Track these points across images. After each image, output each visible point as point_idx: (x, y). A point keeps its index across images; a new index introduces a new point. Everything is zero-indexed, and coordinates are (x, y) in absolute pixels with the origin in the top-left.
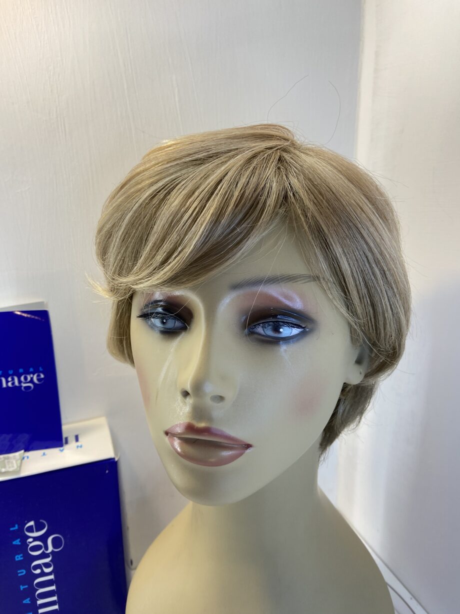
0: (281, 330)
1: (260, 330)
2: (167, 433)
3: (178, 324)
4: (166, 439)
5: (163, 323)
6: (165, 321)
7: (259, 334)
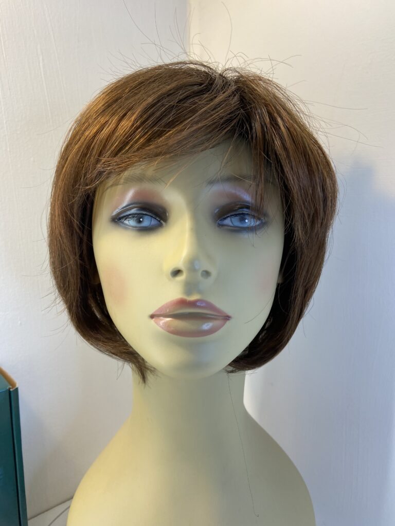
1: (228, 222)
3: (154, 222)
4: (152, 321)
5: (140, 222)
6: (141, 220)
7: (229, 226)
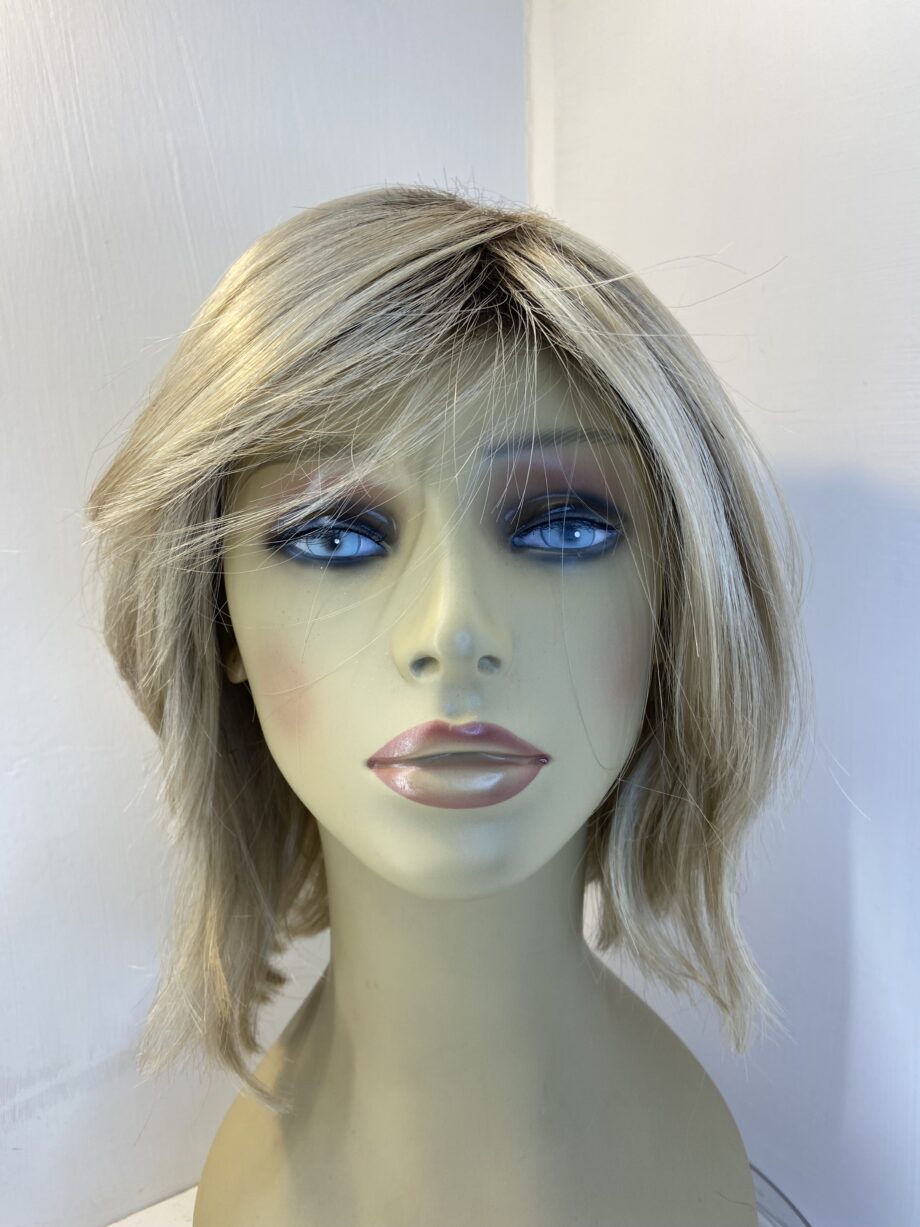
0: (577, 534)
2: (371, 763)
7: (537, 548)
